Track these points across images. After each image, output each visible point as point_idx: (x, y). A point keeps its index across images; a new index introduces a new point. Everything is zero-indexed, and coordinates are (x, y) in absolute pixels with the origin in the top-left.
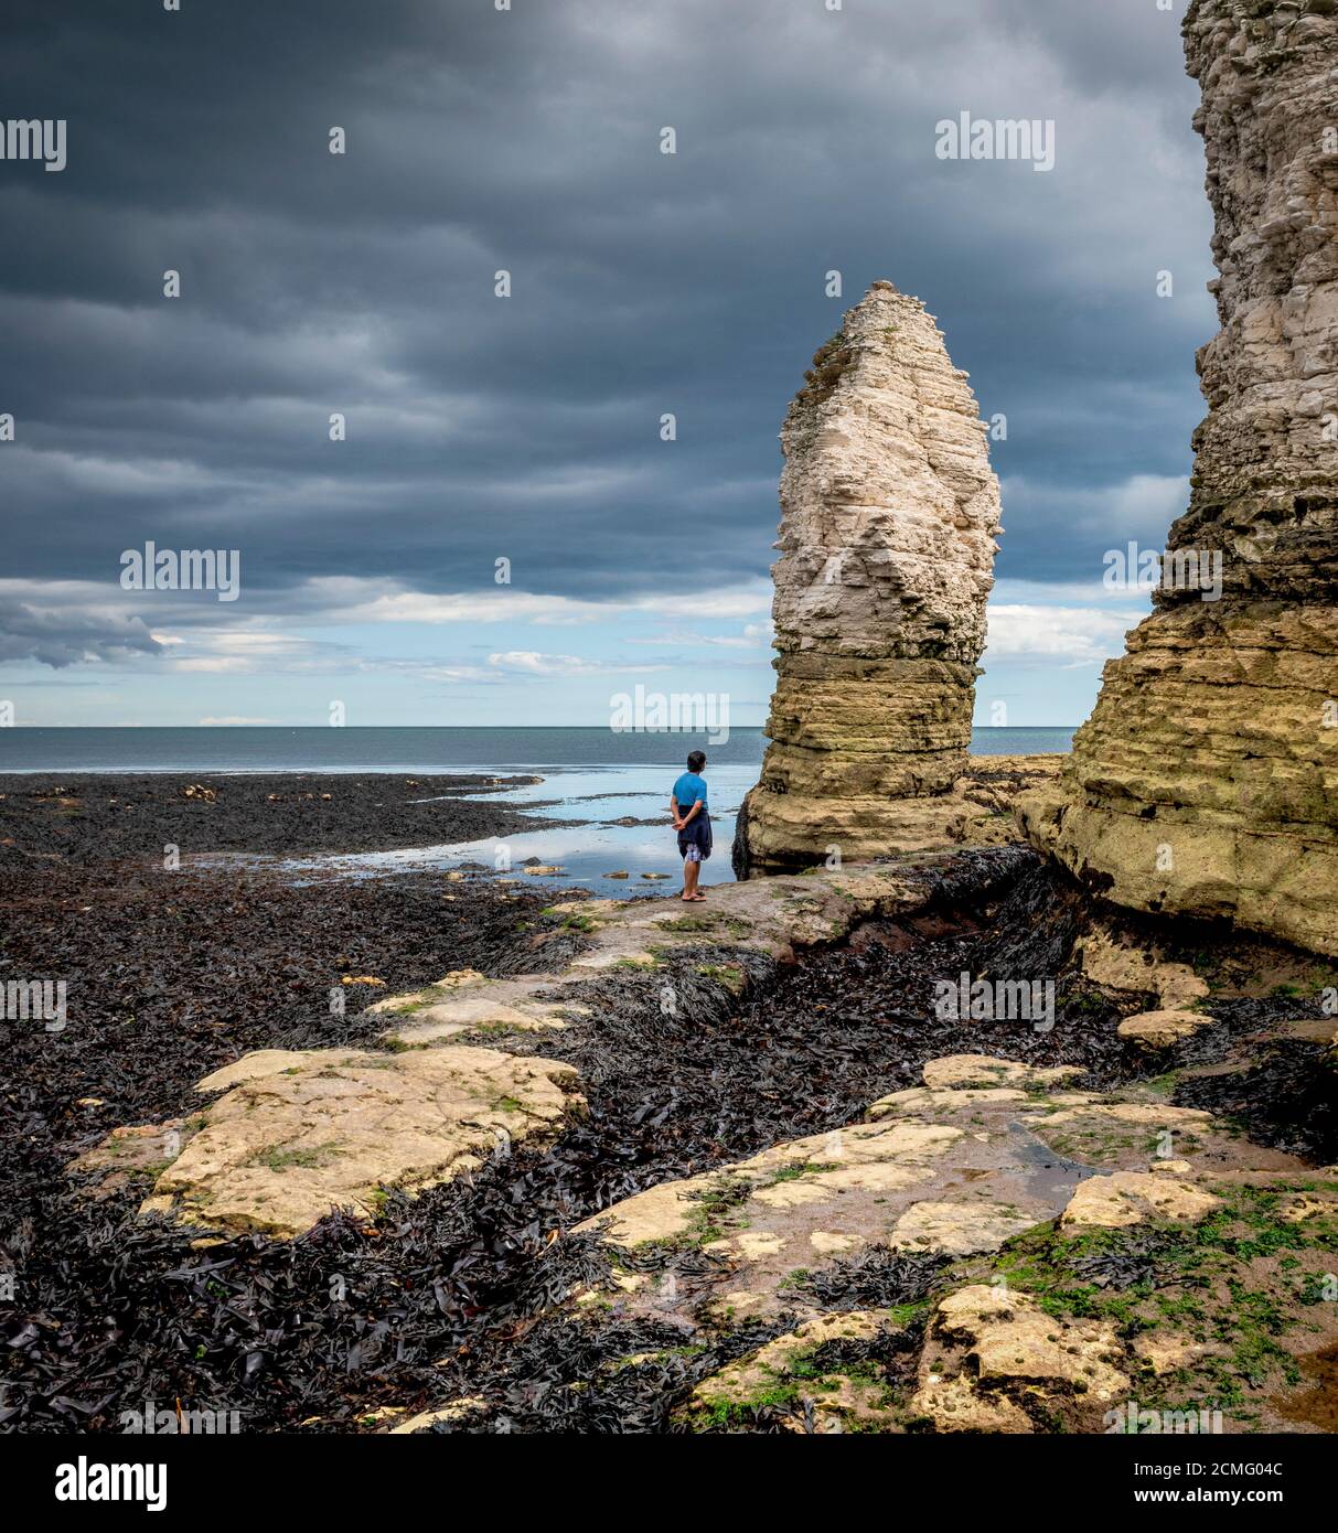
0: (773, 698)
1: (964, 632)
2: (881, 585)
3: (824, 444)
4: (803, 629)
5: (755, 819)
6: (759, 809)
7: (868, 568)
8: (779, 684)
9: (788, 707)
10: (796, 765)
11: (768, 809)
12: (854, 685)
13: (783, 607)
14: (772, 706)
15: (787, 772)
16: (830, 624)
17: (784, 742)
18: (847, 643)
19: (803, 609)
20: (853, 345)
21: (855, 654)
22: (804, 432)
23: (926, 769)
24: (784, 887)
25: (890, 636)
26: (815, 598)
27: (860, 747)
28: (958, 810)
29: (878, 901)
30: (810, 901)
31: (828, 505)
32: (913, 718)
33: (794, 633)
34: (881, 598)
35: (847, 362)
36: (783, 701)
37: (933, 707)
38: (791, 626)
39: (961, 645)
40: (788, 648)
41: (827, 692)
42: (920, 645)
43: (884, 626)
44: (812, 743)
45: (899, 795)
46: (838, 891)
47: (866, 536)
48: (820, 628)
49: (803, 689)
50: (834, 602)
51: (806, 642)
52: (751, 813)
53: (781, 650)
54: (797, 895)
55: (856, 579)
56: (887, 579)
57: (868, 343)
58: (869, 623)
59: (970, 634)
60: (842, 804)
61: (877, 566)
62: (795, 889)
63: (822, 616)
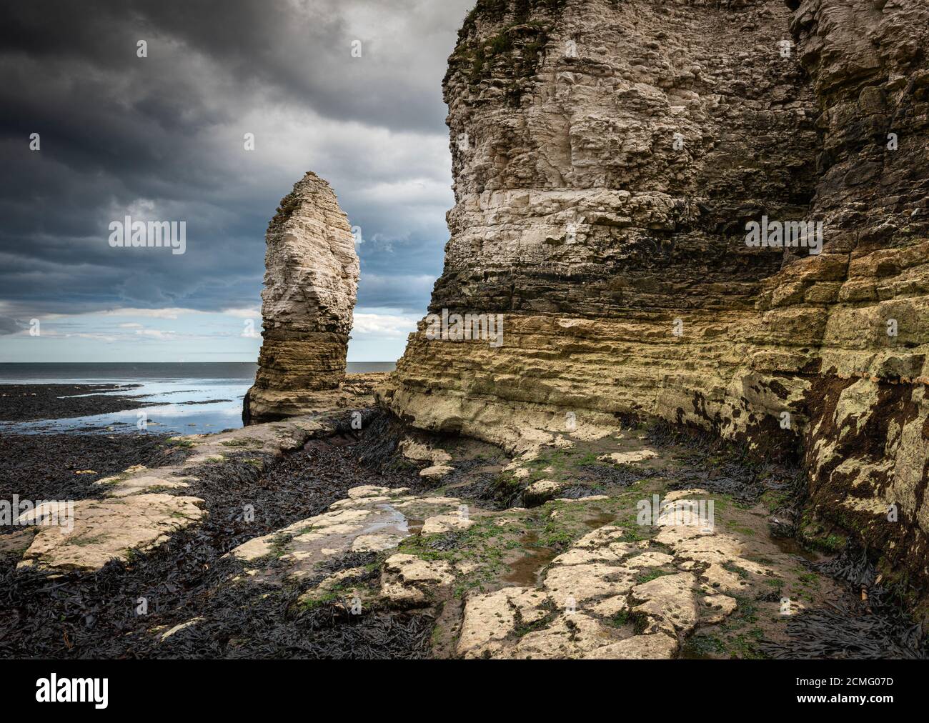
0: (261, 348)
1: (344, 321)
2: (310, 301)
3: (286, 240)
4: (276, 319)
5: (253, 400)
6: (255, 396)
7: (304, 294)
8: (264, 342)
9: (269, 352)
10: (273, 376)
11: (259, 396)
12: (298, 343)
13: (267, 309)
14: (261, 353)
15: (268, 380)
16: (288, 317)
17: (267, 367)
18: (295, 325)
19: (276, 310)
20: (299, 198)
21: (299, 330)
22: (276, 234)
23: (328, 378)
24: (275, 427)
25: (314, 322)
26: (283, 305)
27: (300, 369)
28: (341, 395)
29: (315, 431)
30: (287, 432)
31: (288, 266)
32: (323, 357)
33: (272, 320)
34: (310, 307)
35: (296, 205)
36: (267, 350)
37: (331, 352)
38: (271, 317)
39: (343, 326)
40: (268, 326)
41: (286, 346)
42: (326, 326)
43: (312, 318)
44: (279, 368)
45: (316, 389)
46: (298, 428)
47: (304, 280)
48: (283, 319)
49: (275, 345)
50: (290, 307)
51: (277, 325)
52: (251, 397)
53: (265, 327)
54: (280, 430)
55: (299, 298)
56: (313, 299)
57: (305, 198)
58: (305, 317)
59: (347, 322)
60: (292, 393)
61: (309, 293)
62: (280, 427)
63: (284, 313)
